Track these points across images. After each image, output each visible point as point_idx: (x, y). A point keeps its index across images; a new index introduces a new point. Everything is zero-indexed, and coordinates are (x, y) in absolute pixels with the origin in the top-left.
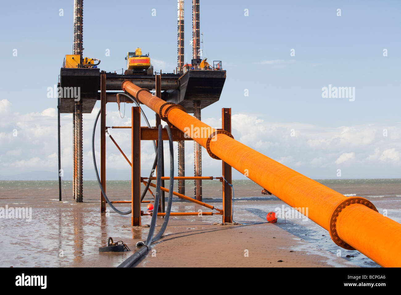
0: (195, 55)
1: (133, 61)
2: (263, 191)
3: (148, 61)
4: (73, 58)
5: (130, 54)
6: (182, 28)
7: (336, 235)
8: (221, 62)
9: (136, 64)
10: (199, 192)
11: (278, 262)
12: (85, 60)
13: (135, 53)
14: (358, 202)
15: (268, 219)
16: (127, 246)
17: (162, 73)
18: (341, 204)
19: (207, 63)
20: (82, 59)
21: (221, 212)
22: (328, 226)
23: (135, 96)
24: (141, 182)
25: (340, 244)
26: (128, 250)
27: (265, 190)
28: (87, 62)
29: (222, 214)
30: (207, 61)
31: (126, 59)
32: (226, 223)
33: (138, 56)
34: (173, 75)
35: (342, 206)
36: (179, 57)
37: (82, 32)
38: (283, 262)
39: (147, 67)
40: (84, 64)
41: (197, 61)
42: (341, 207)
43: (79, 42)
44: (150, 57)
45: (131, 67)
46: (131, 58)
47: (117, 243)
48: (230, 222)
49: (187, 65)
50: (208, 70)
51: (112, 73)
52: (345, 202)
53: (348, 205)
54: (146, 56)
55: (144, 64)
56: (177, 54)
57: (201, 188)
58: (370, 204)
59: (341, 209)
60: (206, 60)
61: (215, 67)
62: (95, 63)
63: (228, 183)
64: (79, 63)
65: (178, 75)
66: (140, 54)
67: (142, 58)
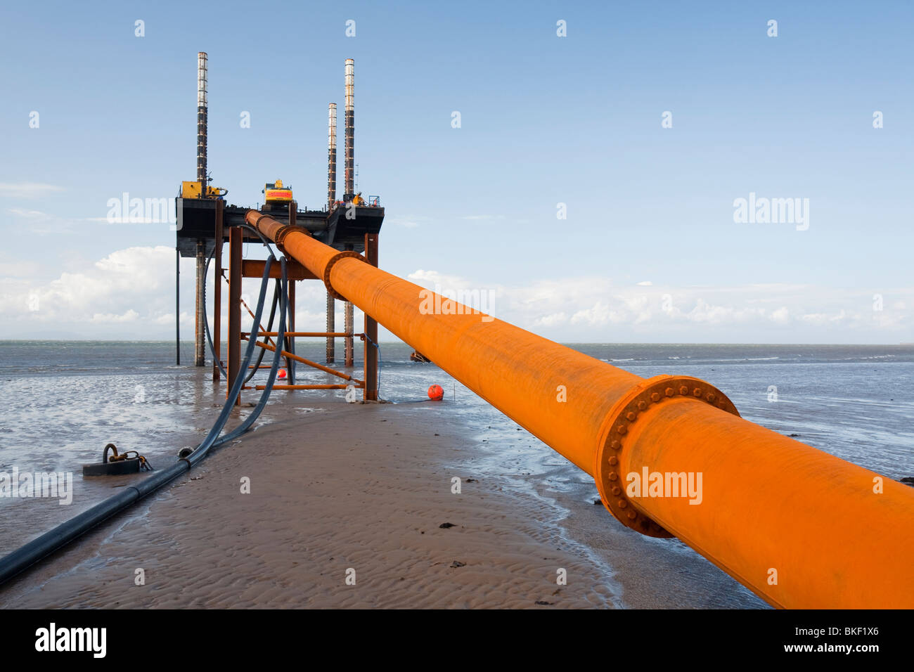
0: (347, 190)
1: (272, 194)
2: (413, 354)
3: (289, 195)
4: (192, 186)
5: (268, 186)
6: (333, 158)
7: (618, 493)
8: (378, 197)
9: (274, 198)
10: (350, 355)
11: (441, 527)
12: (208, 190)
13: (274, 185)
14: (688, 394)
15: (430, 395)
16: (146, 460)
17: (308, 210)
18: (636, 398)
19: (361, 199)
20: (204, 189)
21: (361, 385)
22: (598, 466)
23: (255, 225)
24: (242, 339)
25: (630, 519)
26: (148, 470)
27: (418, 352)
28: (210, 191)
29: (364, 388)
30: (361, 196)
31: (263, 192)
32: (369, 401)
33: (277, 189)
34: (320, 213)
35: (639, 404)
36: (329, 193)
37: (205, 154)
38: (453, 527)
39: (287, 202)
40: (207, 193)
41: (349, 196)
42: (637, 406)
43: (201, 167)
44: (293, 190)
45: (268, 202)
46: (269, 190)
47: (125, 455)
48: (375, 399)
49: (339, 201)
50: (362, 206)
51: (244, 207)
52: (647, 391)
53: (657, 402)
54: (288, 189)
55: (285, 199)
56: (326, 190)
57: (353, 350)
58: (721, 398)
59: (637, 414)
60: (360, 194)
61: (372, 203)
62: (222, 193)
63: (371, 342)
64: (200, 192)
65: (327, 213)
66: (281, 186)
67: (282, 191)
